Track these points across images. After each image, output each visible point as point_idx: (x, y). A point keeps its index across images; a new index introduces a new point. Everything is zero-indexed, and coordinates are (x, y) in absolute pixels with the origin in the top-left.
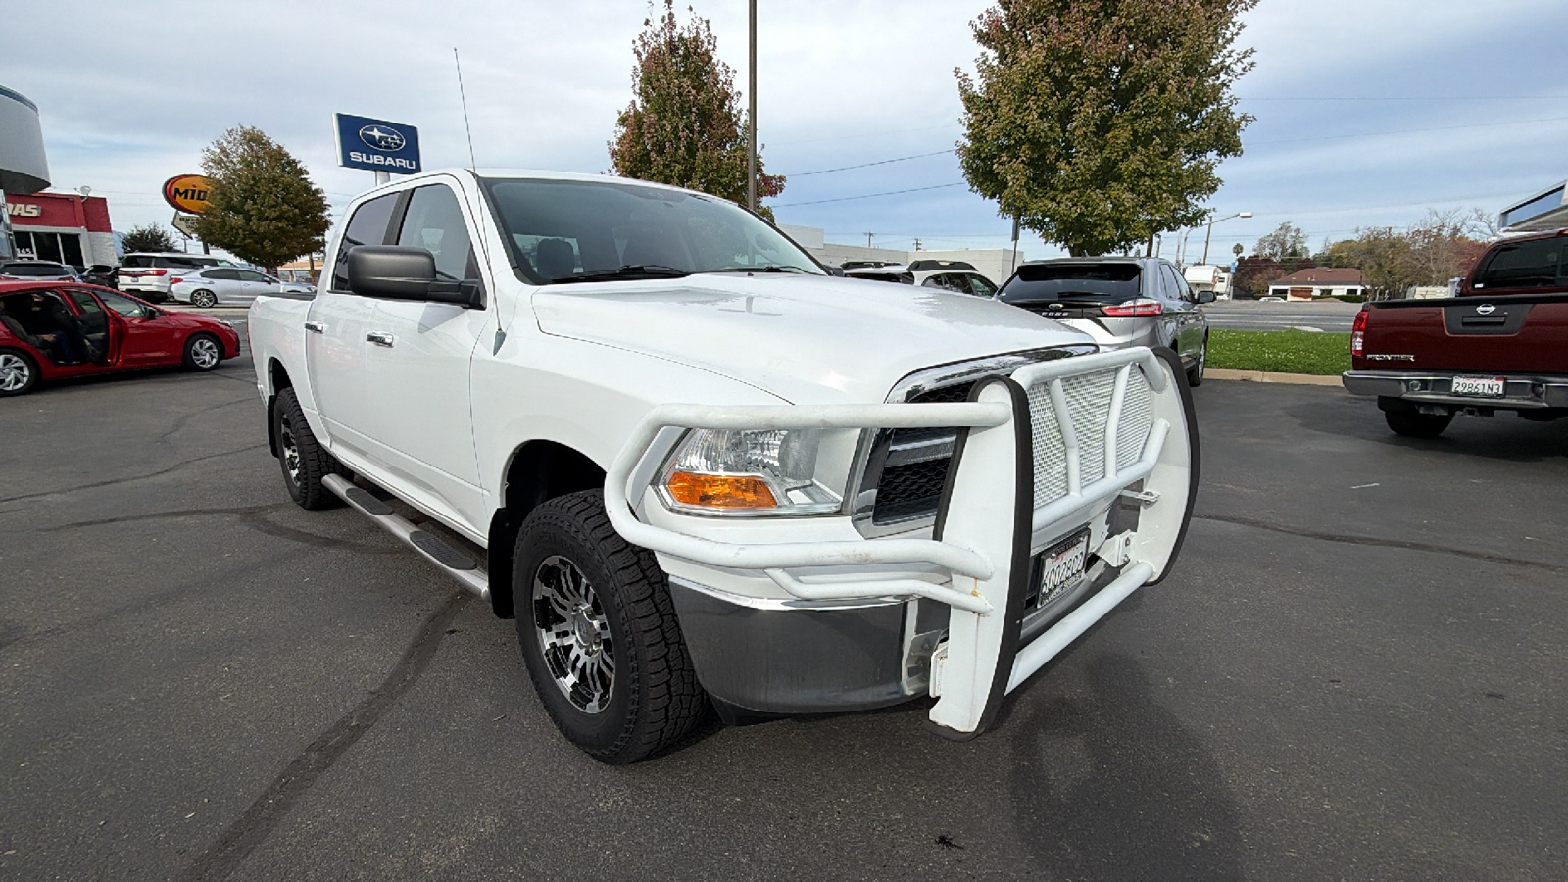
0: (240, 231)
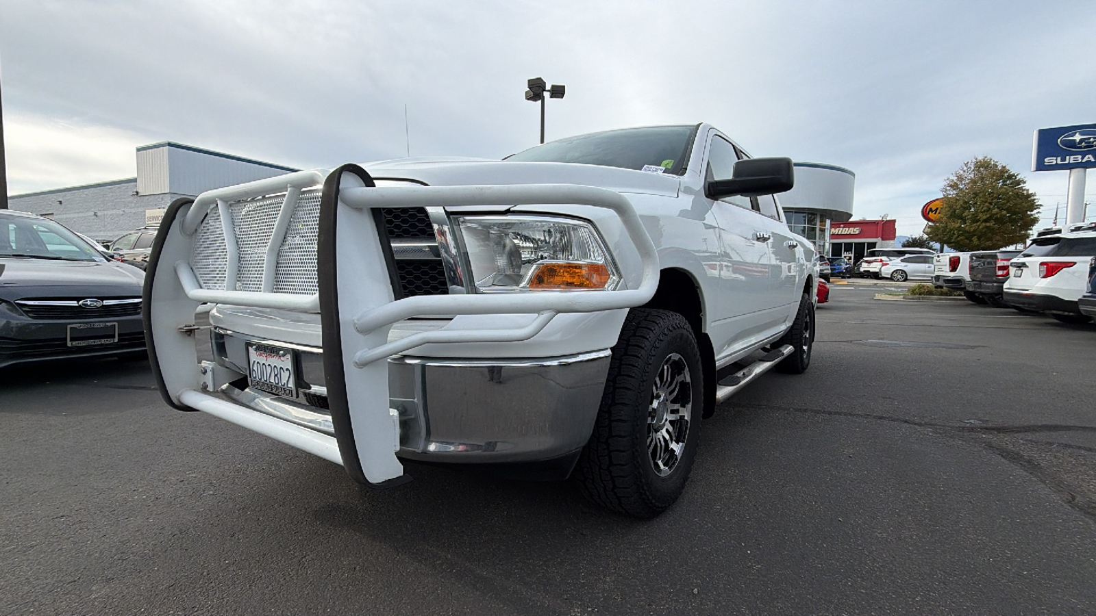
0: (956, 232)
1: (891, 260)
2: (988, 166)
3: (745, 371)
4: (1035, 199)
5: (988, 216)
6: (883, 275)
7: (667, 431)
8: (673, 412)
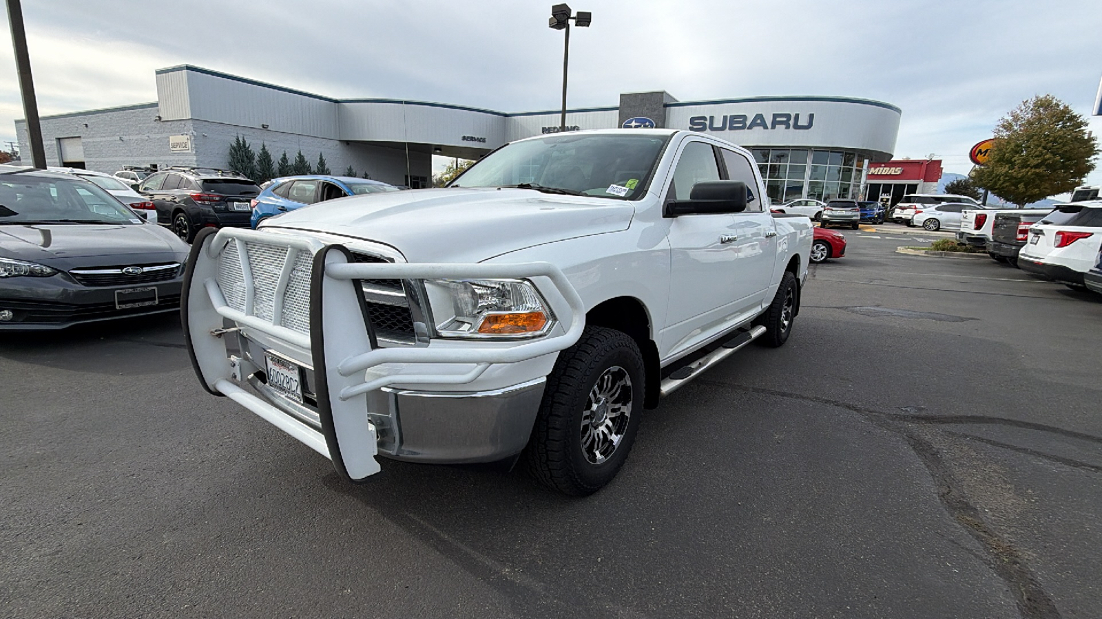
0: (1002, 178)
1: (925, 208)
2: (1048, 106)
3: (701, 361)
4: (1094, 144)
5: (1040, 161)
6: (915, 224)
7: (607, 426)
8: (614, 410)
